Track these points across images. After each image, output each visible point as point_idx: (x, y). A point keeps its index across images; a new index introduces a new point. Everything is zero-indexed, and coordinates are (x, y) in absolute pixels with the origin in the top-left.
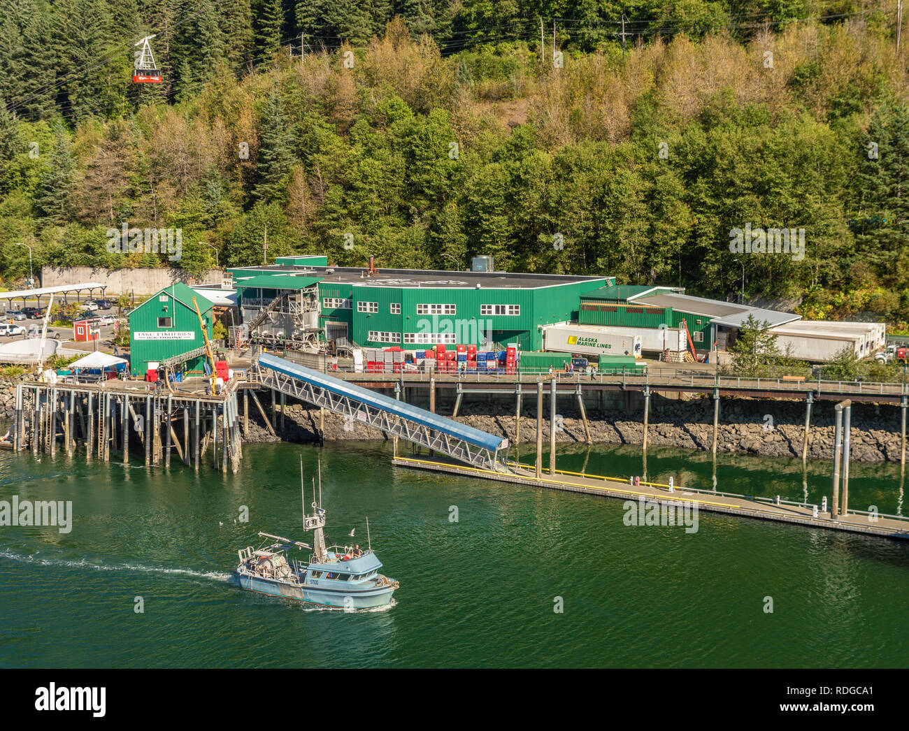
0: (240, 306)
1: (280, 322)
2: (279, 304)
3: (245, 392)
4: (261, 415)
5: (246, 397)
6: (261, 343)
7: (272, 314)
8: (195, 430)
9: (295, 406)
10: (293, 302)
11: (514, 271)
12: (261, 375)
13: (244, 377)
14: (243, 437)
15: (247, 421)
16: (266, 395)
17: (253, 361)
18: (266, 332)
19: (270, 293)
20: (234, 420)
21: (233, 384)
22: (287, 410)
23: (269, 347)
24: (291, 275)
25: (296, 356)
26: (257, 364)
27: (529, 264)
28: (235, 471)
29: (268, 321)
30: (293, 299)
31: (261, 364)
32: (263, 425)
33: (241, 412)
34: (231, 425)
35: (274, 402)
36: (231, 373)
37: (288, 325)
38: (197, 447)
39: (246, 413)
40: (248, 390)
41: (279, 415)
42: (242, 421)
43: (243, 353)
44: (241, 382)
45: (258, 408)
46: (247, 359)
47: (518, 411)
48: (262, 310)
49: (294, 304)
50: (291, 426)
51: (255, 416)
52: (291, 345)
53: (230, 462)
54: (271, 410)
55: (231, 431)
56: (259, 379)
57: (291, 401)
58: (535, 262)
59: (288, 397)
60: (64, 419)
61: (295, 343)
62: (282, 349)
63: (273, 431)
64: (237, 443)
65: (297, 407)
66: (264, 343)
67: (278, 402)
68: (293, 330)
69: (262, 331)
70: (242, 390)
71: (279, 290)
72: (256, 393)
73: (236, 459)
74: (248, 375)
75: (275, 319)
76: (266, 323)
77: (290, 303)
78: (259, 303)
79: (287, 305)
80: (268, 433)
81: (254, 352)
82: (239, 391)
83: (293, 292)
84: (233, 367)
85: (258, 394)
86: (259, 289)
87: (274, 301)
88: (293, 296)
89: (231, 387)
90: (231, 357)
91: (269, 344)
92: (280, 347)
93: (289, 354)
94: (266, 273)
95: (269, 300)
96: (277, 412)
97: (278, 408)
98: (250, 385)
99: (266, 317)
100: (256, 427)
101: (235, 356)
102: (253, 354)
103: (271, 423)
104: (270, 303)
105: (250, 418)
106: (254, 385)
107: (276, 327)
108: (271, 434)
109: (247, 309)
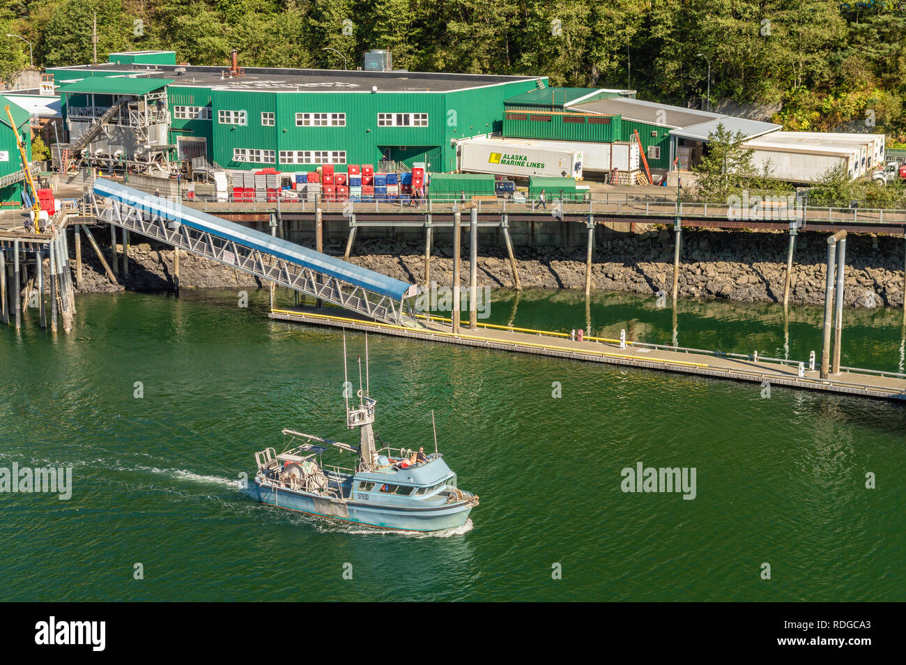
0: (65, 117)
1: (119, 139)
2: (116, 115)
3: (77, 228)
4: (97, 258)
5: (77, 236)
6: (94, 165)
7: (107, 128)
8: (13, 278)
9: (141, 246)
10: (135, 111)
11: (417, 70)
12: (96, 206)
13: (75, 209)
14: (76, 286)
15: (79, 266)
16: (103, 232)
17: (86, 189)
18: (100, 151)
19: (104, 100)
20: (65, 265)
21: (61, 219)
22: (132, 251)
23: (105, 170)
24: (131, 76)
25: (141, 181)
26: (90, 192)
27: (437, 60)
28: (68, 330)
29: (102, 137)
30: (135, 108)
31: (96, 191)
32: (101, 271)
33: (72, 255)
34: (61, 271)
35: (114, 241)
36: (57, 204)
37: (129, 142)
38: (18, 300)
39: (79, 255)
40: (80, 226)
41: (121, 257)
42: (74, 266)
43: (71, 179)
44: (70, 216)
45: (93, 249)
46: (78, 186)
47: (428, 249)
48: (94, 122)
49: (136, 114)
50: (137, 272)
51: (90, 259)
52: (133, 167)
53: (60, 316)
54: (110, 251)
55: (61, 278)
56: (94, 211)
57: (136, 239)
58: (444, 58)
59: (132, 234)
61: (138, 164)
62: (122, 173)
63: (114, 279)
64: (69, 293)
65: (145, 247)
66: (98, 165)
67: (119, 241)
68: (136, 148)
69: (95, 149)
70: (73, 226)
71: (116, 96)
72: (90, 230)
73: (68, 313)
74: (79, 207)
75: (112, 133)
76: (100, 140)
77: (131, 112)
78: (89, 113)
79: (127, 115)
80: (108, 280)
81: (86, 176)
82: (69, 227)
83: (135, 99)
84: (61, 197)
85: (94, 230)
86: (90, 95)
87: (109, 111)
88: (135, 104)
89: (59, 223)
90: (57, 183)
91: (104, 167)
92: (119, 170)
93: (132, 178)
94: (96, 74)
95: (103, 109)
96: (118, 254)
97: (119, 248)
98: (83, 220)
99: (99, 132)
100: (91, 273)
101: (61, 182)
102: (85, 180)
103: (112, 268)
104: (104, 112)
105: (83, 262)
106: (88, 219)
107: (113, 144)
108: (111, 282)
109: (74, 121)
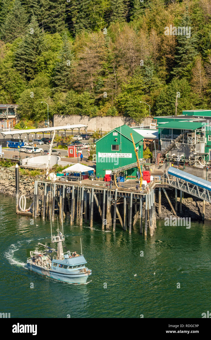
0: (159, 139)
1: (183, 149)
2: (182, 138)
3: (160, 189)
4: (168, 203)
5: (160, 193)
6: (171, 161)
7: (177, 144)
8: (130, 210)
9: (189, 199)
10: (190, 137)
12: (169, 180)
13: (159, 180)
14: (158, 215)
15: (160, 206)
16: (171, 192)
17: (165, 171)
18: (174, 154)
19: (177, 132)
20: (152, 205)
21: (153, 184)
22: (184, 201)
23: (175, 163)
24: (190, 121)
25: (190, 169)
26: (167, 173)
28: (152, 235)
29: (175, 148)
30: (190, 136)
31: (169, 173)
32: (170, 209)
33: (157, 201)
34: (150, 208)
35: (176, 196)
36: (152, 178)
37: (187, 150)
38: (131, 220)
39: (160, 201)
40: (161, 188)
41: (179, 203)
42: (158, 206)
43: (160, 167)
44: (157, 183)
45: (167, 199)
46: (162, 170)
48: (172, 141)
49: (191, 139)
50: (186, 210)
51: (165, 204)
52: (188, 163)
53: (149, 229)
54: (174, 200)
55: (151, 211)
56: (168, 182)
57: (186, 196)
59: (185, 193)
60: (59, 201)
61: (190, 162)
62: (182, 165)
63: (175, 213)
64: (153, 219)
65: (190, 199)
66: (173, 161)
67: (179, 196)
68: (190, 154)
69: (172, 154)
70: (158, 188)
71: (182, 130)
72: (166, 190)
73: (153, 227)
74: (161, 179)
75: (179, 147)
76: (174, 149)
77: (188, 137)
78: (170, 137)
79: (186, 139)
80: (172, 214)
81: (167, 166)
82: (156, 188)
83: (191, 131)
84: (153, 175)
85: (167, 190)
86: (171, 129)
87: (179, 137)
88: (190, 134)
89: (151, 186)
90: (153, 169)
91: (176, 162)
92: (182, 163)
93: (187, 168)
94: (176, 120)
95: (176, 136)
96: (178, 202)
97: (178, 199)
98: (162, 185)
99: (174, 146)
100: (165, 210)
101: (156, 168)
103: (174, 208)
104: (177, 137)
105: (162, 204)
106: (165, 185)
107: (180, 152)
108: (174, 214)
109: (163, 141)
